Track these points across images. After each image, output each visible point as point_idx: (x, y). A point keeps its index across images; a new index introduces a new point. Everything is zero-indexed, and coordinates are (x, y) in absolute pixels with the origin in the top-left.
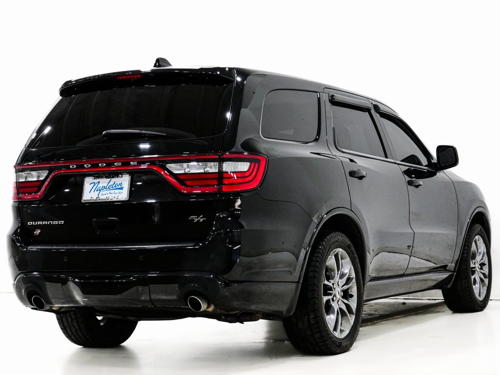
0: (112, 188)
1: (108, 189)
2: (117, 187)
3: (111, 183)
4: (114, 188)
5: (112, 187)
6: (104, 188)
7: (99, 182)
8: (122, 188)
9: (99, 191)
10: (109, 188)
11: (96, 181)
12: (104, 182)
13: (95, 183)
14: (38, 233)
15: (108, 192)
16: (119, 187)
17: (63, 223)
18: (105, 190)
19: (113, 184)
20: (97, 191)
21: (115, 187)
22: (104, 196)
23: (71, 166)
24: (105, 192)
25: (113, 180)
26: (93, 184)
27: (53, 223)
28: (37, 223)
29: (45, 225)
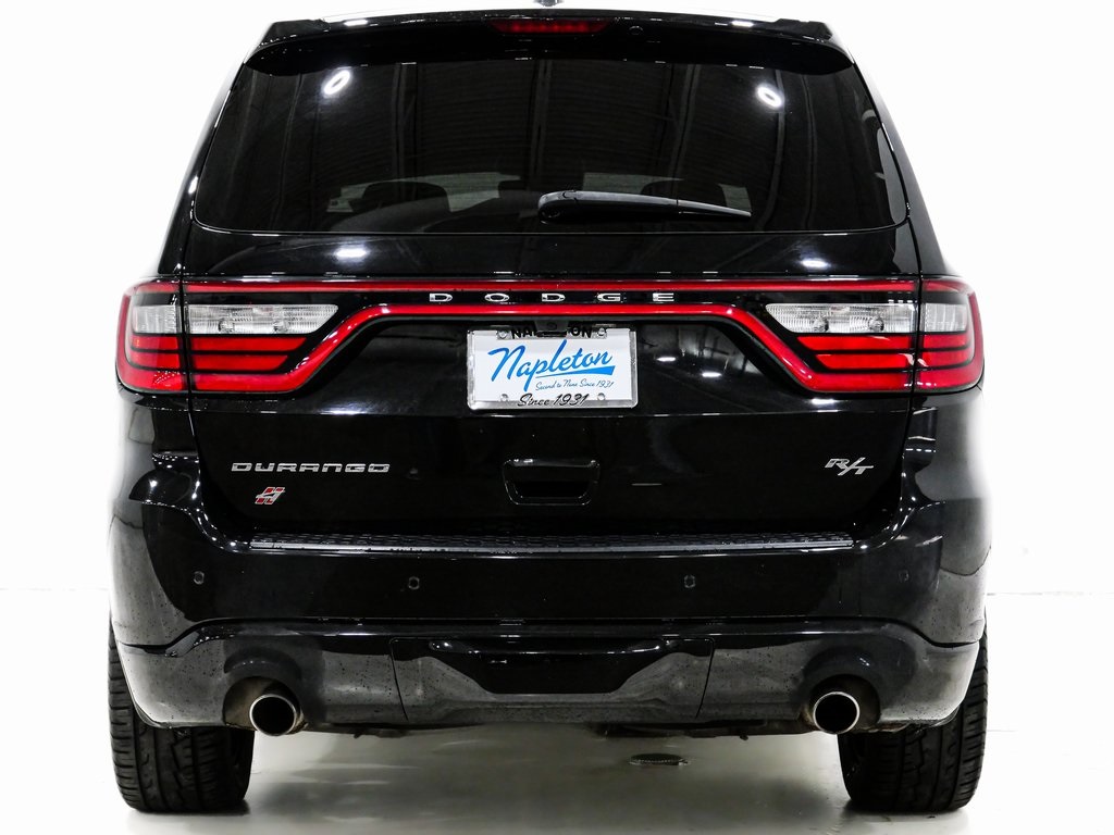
0: (572, 369)
1: (558, 371)
2: (592, 366)
3: (566, 353)
4: (582, 368)
5: (573, 365)
6: (545, 366)
7: (522, 349)
8: (609, 371)
9: (525, 377)
10: (560, 367)
11: (513, 343)
12: (539, 349)
13: (507, 350)
14: (273, 499)
15: (561, 380)
16: (599, 365)
17: (385, 470)
18: (548, 372)
19: (576, 357)
20: (519, 374)
21: (584, 363)
22: (548, 392)
23: (432, 296)
24: (550, 381)
25: (574, 343)
26: (504, 353)
27: (343, 468)
28: (276, 467)
29: (308, 472)
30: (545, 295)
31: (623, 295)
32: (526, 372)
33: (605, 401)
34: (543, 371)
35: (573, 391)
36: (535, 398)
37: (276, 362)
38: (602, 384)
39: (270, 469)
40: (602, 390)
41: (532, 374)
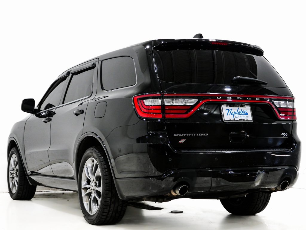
0: (241, 114)
1: (238, 114)
2: (244, 113)
3: (239, 110)
4: (242, 113)
5: (241, 113)
8: (247, 114)
9: (233, 115)
10: (238, 113)
11: (230, 108)
12: (234, 109)
14: (183, 142)
15: (239, 116)
16: (245, 113)
17: (207, 135)
20: (232, 115)
21: (242, 112)
22: (237, 118)
23: (217, 97)
24: (237, 116)
25: (241, 108)
26: (228, 110)
27: (198, 135)
28: (184, 135)
29: (191, 136)
30: (238, 98)
31: (251, 98)
32: (233, 114)
33: (248, 121)
34: (236, 114)
35: (242, 118)
36: (236, 119)
37: (185, 111)
38: (246, 117)
39: (183, 135)
40: (247, 118)
41: (234, 114)
